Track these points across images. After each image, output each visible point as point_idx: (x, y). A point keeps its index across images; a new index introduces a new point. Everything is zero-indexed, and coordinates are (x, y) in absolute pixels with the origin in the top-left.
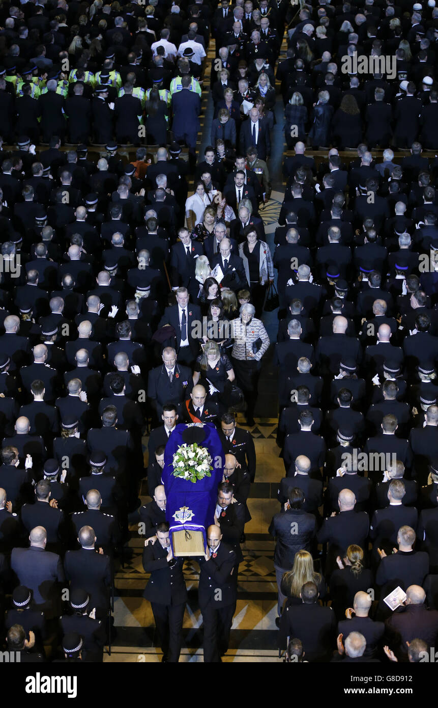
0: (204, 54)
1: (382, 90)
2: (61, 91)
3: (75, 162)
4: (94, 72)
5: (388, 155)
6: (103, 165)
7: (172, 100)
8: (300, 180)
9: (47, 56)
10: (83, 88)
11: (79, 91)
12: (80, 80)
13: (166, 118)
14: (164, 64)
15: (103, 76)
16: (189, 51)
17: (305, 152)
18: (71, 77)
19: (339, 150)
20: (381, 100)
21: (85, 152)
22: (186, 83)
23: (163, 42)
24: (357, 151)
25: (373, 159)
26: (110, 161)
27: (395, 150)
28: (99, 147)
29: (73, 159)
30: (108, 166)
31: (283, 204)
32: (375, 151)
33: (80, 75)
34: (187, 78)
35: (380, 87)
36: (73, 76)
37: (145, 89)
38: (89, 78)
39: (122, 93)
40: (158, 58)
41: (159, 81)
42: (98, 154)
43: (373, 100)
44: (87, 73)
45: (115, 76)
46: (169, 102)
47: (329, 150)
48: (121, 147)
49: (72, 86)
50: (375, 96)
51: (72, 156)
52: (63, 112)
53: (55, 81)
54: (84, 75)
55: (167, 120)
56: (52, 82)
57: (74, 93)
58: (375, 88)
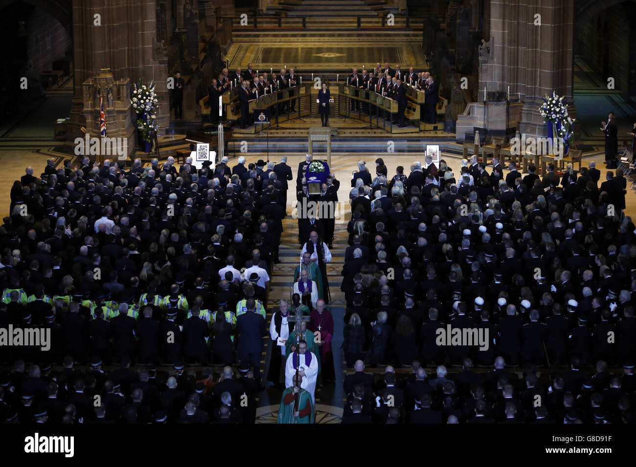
0: (268, 279)
1: (436, 310)
2: (132, 313)
3: (146, 381)
4: (162, 296)
5: (441, 371)
6: (172, 383)
7: (237, 322)
8: (358, 395)
9: (119, 281)
10: (152, 310)
11: (148, 314)
12: (151, 303)
13: (232, 338)
14: (229, 288)
15: (172, 300)
16: (254, 276)
17: (364, 370)
18: (142, 300)
19: (394, 367)
20: (435, 319)
21: (154, 372)
22: (251, 306)
23: (229, 268)
24: (410, 367)
25: (428, 375)
26: (179, 379)
27: (448, 367)
28: (168, 366)
29: (145, 377)
30: (176, 384)
31: (342, 419)
32: (429, 367)
33: (150, 299)
34: (252, 301)
35: (433, 307)
36: (143, 300)
37: (212, 311)
38: (158, 301)
39: (189, 315)
40: (224, 282)
41: (224, 304)
42: (168, 373)
43: (428, 320)
44: (157, 297)
45: (182, 301)
46: (234, 323)
47: (386, 367)
48: (189, 366)
49: (142, 310)
50: (429, 316)
51: (143, 374)
52: (134, 333)
53: (126, 305)
54: (154, 298)
55: (233, 341)
56: (124, 305)
57: (144, 316)
58: (429, 308)
